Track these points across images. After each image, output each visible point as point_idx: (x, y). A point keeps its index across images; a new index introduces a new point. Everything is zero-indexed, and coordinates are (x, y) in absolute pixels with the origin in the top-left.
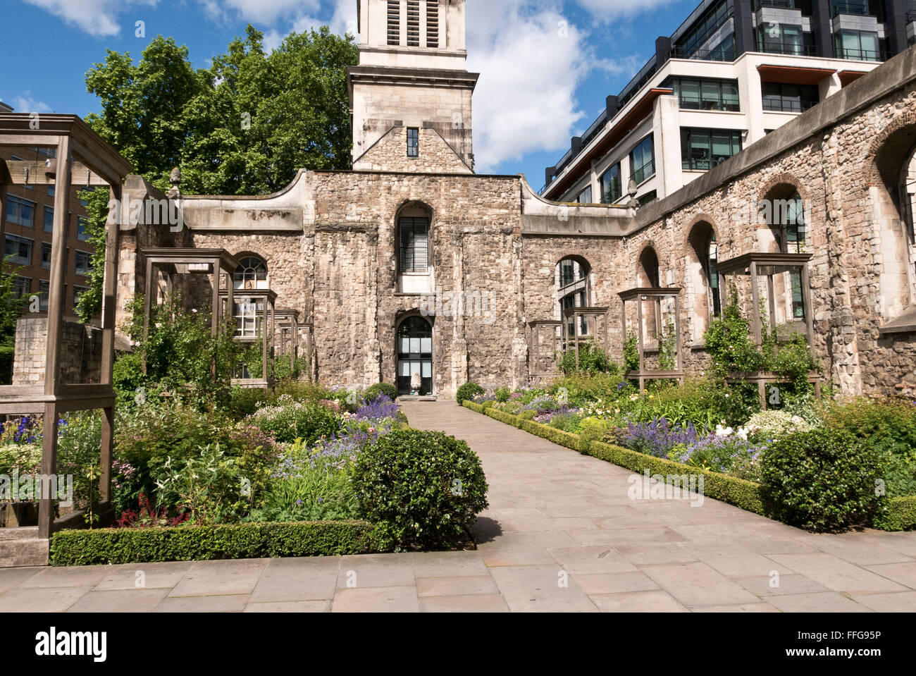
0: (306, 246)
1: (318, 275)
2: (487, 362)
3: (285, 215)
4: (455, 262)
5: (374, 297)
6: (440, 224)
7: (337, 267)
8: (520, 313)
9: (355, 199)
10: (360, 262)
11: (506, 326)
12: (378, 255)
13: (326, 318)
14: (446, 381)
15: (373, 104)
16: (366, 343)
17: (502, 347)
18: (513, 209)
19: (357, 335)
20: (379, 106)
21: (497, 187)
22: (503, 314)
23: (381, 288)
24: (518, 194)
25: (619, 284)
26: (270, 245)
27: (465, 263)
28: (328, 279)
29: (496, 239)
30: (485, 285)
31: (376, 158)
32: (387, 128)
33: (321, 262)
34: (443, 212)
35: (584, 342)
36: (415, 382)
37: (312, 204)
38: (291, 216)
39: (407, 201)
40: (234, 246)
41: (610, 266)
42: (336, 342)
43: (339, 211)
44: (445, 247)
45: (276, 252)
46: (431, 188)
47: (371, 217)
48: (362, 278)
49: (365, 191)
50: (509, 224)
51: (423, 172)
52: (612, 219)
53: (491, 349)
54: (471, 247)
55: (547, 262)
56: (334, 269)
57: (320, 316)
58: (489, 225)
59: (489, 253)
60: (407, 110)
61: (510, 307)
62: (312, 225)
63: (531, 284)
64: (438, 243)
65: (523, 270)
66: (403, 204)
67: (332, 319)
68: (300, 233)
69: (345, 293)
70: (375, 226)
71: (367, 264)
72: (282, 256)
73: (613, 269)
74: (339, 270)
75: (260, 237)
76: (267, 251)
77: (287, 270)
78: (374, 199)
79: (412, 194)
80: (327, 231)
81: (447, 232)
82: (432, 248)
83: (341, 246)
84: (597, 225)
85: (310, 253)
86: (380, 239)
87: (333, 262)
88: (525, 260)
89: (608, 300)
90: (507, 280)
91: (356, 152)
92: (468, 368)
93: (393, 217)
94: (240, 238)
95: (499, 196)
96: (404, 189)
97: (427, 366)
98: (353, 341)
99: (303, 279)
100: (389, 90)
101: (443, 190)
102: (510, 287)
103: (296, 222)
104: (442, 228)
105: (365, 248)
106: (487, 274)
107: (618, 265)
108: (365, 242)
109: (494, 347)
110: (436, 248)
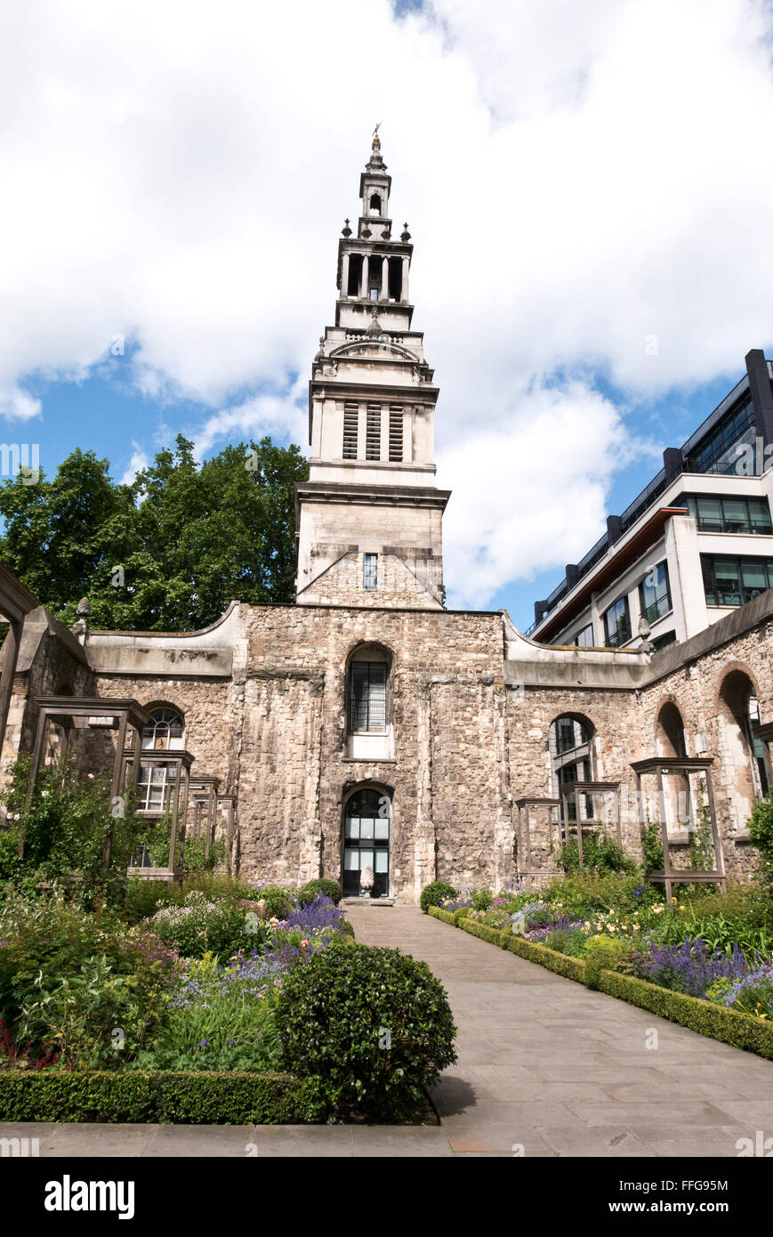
0: (234, 696)
1: (247, 733)
2: (461, 853)
3: (211, 657)
4: (420, 720)
5: (316, 763)
6: (401, 671)
7: (270, 724)
8: (504, 788)
9: (298, 638)
10: (301, 717)
11: (486, 806)
12: (323, 709)
13: (254, 790)
14: (408, 878)
15: (324, 526)
16: (304, 823)
17: (482, 833)
18: (494, 653)
19: (293, 813)
20: (330, 528)
21: (474, 625)
22: (483, 789)
23: (326, 751)
24: (499, 635)
25: (633, 751)
26: (190, 694)
27: (433, 721)
28: (260, 738)
29: (473, 691)
30: (458, 750)
31: (325, 589)
32: (339, 553)
33: (251, 716)
34: (406, 656)
35: (590, 828)
36: (366, 880)
37: (244, 644)
38: (218, 659)
39: (361, 642)
40: (146, 694)
41: (620, 728)
42: (266, 821)
43: (277, 654)
44: (408, 700)
45: (197, 702)
46: (391, 627)
47: (316, 661)
48: (302, 738)
49: (310, 629)
50: (489, 672)
51: (382, 606)
52: (620, 667)
53: (466, 836)
54: (441, 700)
55: (538, 721)
56: (267, 726)
57: (247, 787)
58: (464, 674)
59: (463, 709)
60: (364, 533)
61: (491, 779)
62: (243, 670)
63: (519, 750)
64: (400, 694)
65: (507, 732)
66: (356, 646)
67: (262, 791)
68: (228, 679)
69: (280, 757)
70: (320, 673)
71: (309, 720)
72: (204, 708)
73: (624, 732)
74: (273, 727)
75: (179, 683)
76: (186, 701)
77: (209, 725)
78: (321, 638)
79: (368, 634)
80: (261, 677)
81: (411, 681)
82: (392, 701)
83: (277, 697)
84: (601, 676)
85: (239, 704)
86: (326, 689)
87: (267, 716)
88: (509, 719)
89: (620, 772)
90: (487, 744)
91: (300, 582)
92: (437, 860)
93: (344, 662)
94: (155, 684)
95: (476, 637)
96: (358, 628)
97: (382, 857)
98: (287, 821)
99: (229, 737)
100: (343, 510)
101: (406, 629)
102: (491, 754)
103: (224, 666)
104: (405, 676)
105: (307, 699)
106: (461, 736)
107: (630, 727)
108: (307, 693)
109: (471, 833)
110: (397, 701)
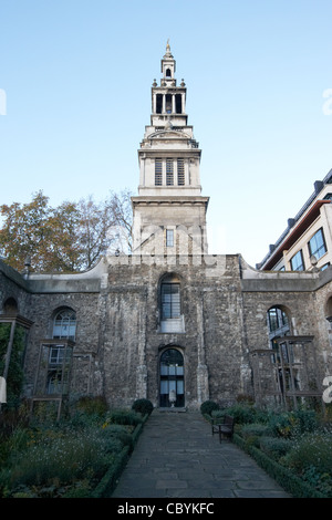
0: (101, 302)
1: (108, 321)
2: (223, 382)
4: (198, 312)
5: (144, 335)
6: (187, 286)
7: (120, 315)
8: (245, 346)
9: (133, 272)
10: (135, 312)
11: (235, 356)
12: (147, 307)
13: (112, 350)
14: (195, 397)
15: (146, 217)
16: (138, 367)
17: (233, 371)
18: (235, 276)
19: (132, 362)
20: (149, 218)
22: (233, 346)
23: (149, 329)
24: (238, 266)
26: (79, 302)
27: (204, 312)
28: (114, 323)
29: (225, 295)
30: (219, 327)
33: (110, 312)
34: (189, 279)
36: (172, 398)
37: (106, 275)
39: (166, 273)
40: (57, 303)
41: (305, 312)
42: (118, 367)
43: (123, 280)
44: (191, 301)
45: (83, 306)
47: (143, 283)
48: (136, 322)
49: (140, 267)
50: (233, 285)
53: (225, 372)
54: (209, 301)
55: (260, 310)
56: (118, 317)
57: (108, 349)
58: (220, 287)
59: (220, 305)
61: (237, 342)
62: (105, 289)
63: (251, 325)
64: (187, 299)
65: (244, 316)
66: (163, 275)
67: (116, 351)
68: (98, 293)
69: (125, 333)
70: (145, 289)
71: (140, 313)
72: (86, 308)
73: (308, 314)
74: (121, 317)
75: (73, 296)
76: (77, 306)
77: (88, 318)
78: (145, 272)
79: (169, 268)
80: (115, 292)
81: (193, 291)
82: (183, 302)
83: (123, 302)
84: (292, 285)
85: (104, 307)
86: (148, 297)
87: (118, 312)
88: (245, 309)
90: (234, 323)
92: (210, 386)
93: (157, 283)
94: (61, 297)
97: (180, 383)
98: (129, 366)
99: (98, 324)
102: (236, 328)
103: (96, 287)
104: (189, 289)
105: (138, 303)
106: (220, 319)
107: (311, 311)
108: (139, 299)
109: (227, 371)
110: (185, 302)
